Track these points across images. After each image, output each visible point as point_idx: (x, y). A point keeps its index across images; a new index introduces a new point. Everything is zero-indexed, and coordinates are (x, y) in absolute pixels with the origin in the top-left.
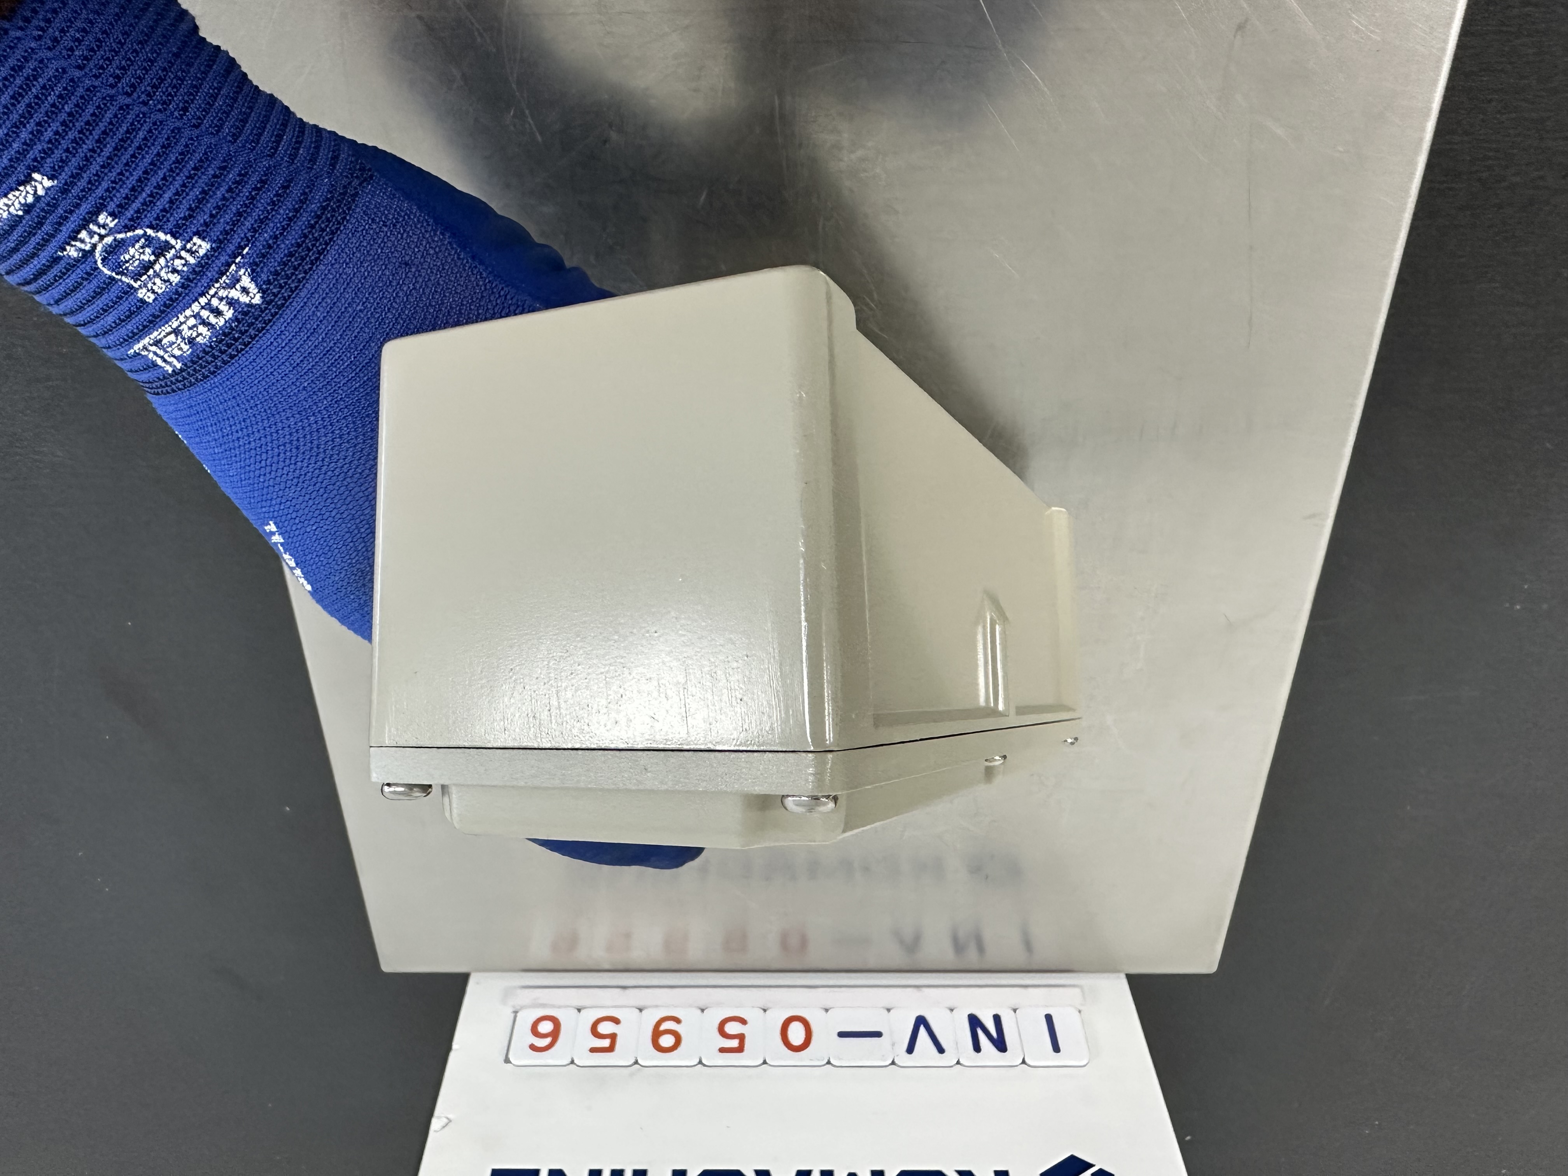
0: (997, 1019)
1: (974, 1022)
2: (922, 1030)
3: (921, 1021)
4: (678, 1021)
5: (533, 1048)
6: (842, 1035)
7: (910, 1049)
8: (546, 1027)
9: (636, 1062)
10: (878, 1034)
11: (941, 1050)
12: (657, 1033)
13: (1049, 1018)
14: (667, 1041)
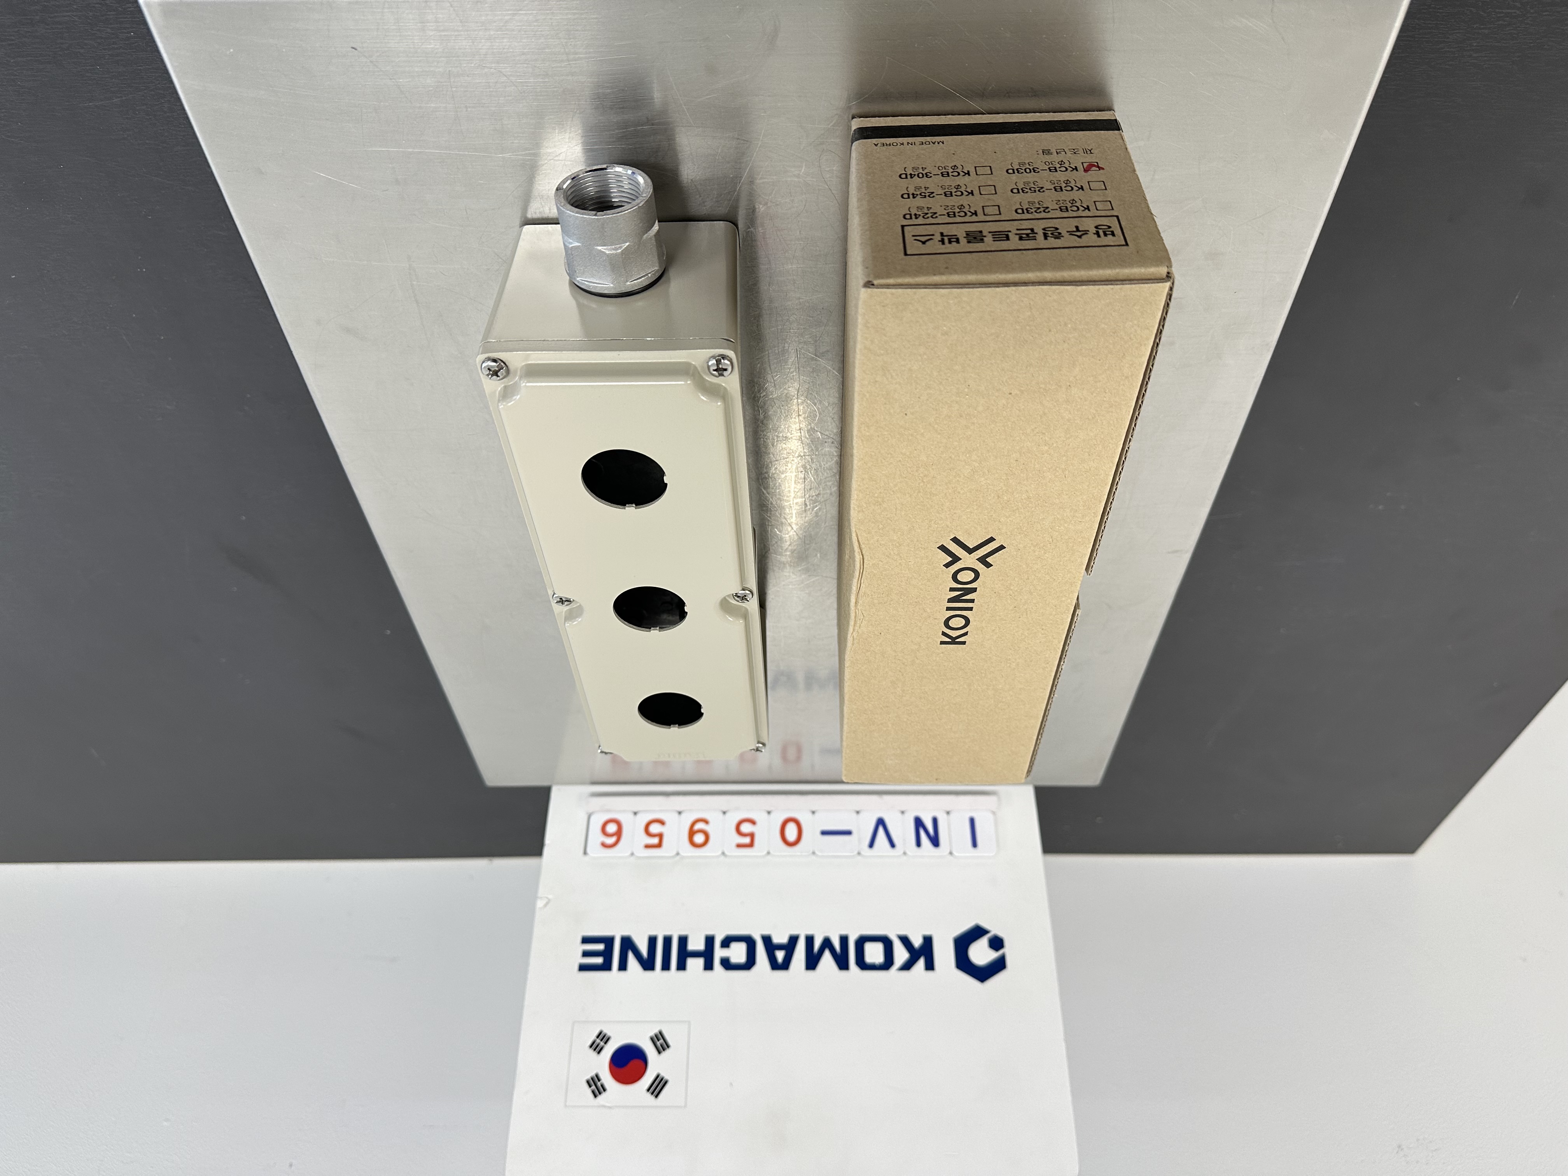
0: (935, 821)
1: (919, 823)
2: (881, 831)
3: (881, 822)
4: (706, 822)
5: (604, 845)
6: (824, 833)
7: (871, 845)
8: (612, 828)
9: (678, 854)
10: (848, 833)
11: (893, 845)
12: (692, 833)
13: (972, 821)
14: (699, 838)
